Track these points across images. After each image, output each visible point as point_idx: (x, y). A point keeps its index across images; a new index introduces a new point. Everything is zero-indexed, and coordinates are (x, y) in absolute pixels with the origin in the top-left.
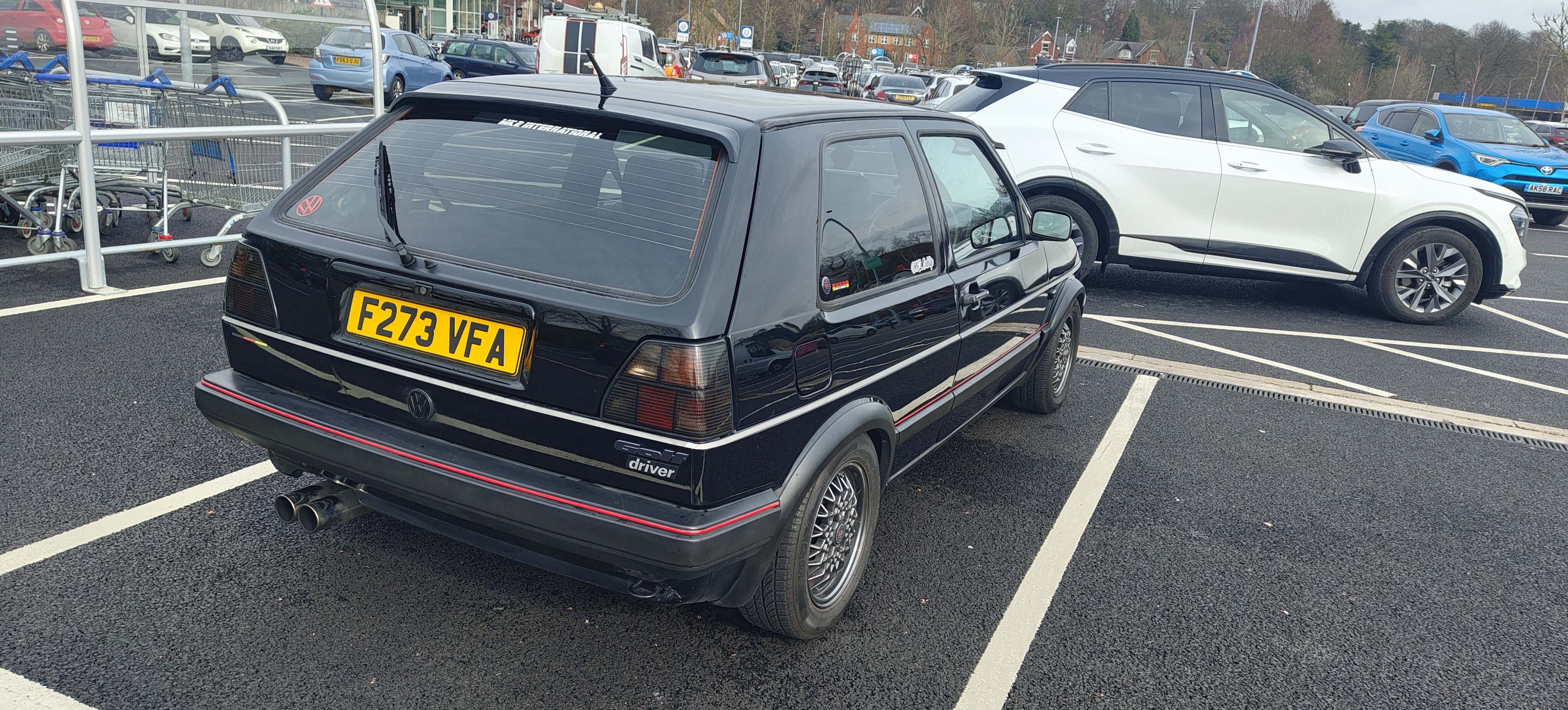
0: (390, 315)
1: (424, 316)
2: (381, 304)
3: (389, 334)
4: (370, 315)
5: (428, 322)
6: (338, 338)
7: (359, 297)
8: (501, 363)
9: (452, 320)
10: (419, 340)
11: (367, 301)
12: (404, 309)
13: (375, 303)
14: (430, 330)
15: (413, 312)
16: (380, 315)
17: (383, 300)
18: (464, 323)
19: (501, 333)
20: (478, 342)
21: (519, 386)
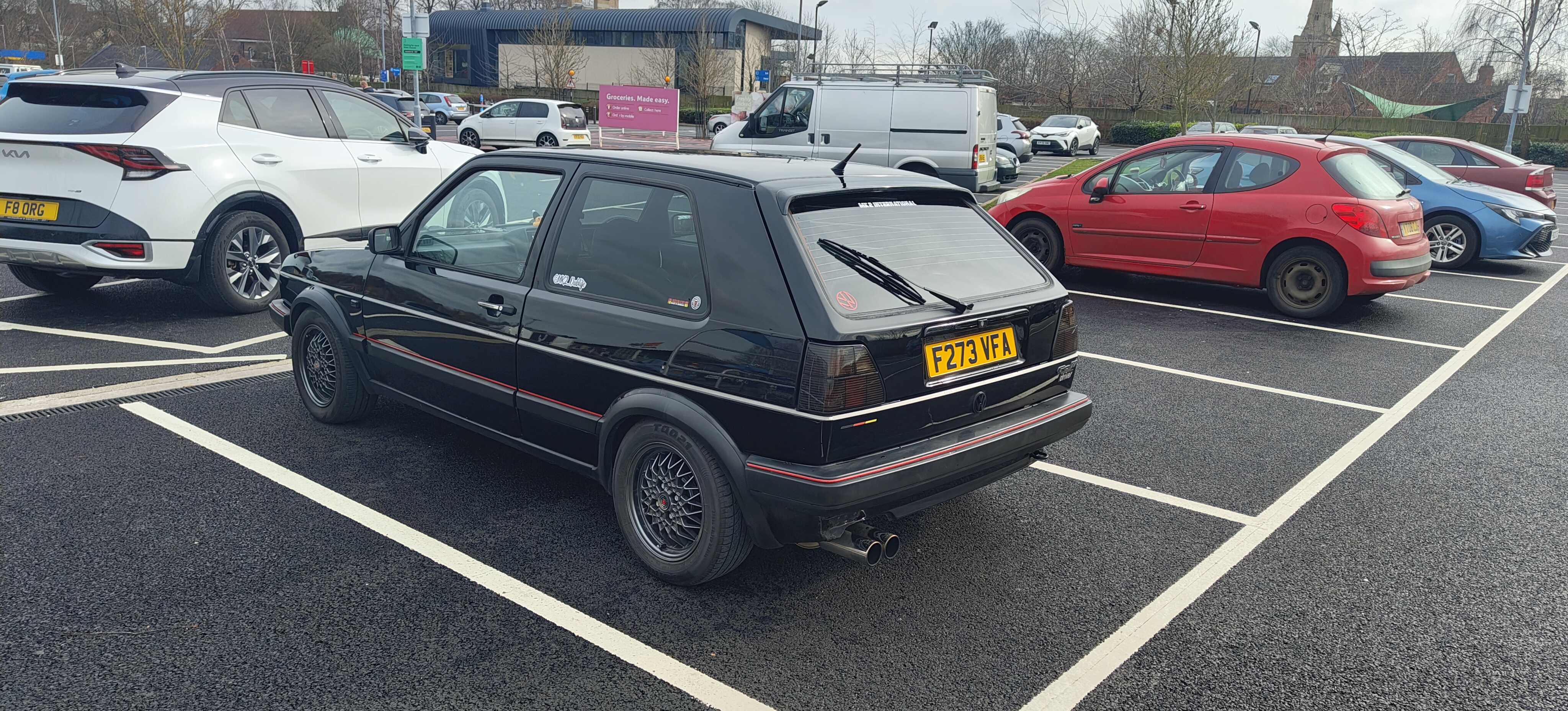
0: (951, 354)
1: (969, 343)
2: (943, 348)
3: (955, 366)
4: (940, 359)
5: (971, 346)
6: (930, 385)
7: (928, 350)
8: (1010, 353)
9: (982, 339)
10: (971, 361)
11: (935, 350)
12: (957, 345)
13: (940, 349)
14: (974, 352)
15: (962, 344)
16: (944, 355)
17: (943, 345)
18: (987, 337)
19: (1004, 334)
20: (997, 346)
21: (1019, 362)
